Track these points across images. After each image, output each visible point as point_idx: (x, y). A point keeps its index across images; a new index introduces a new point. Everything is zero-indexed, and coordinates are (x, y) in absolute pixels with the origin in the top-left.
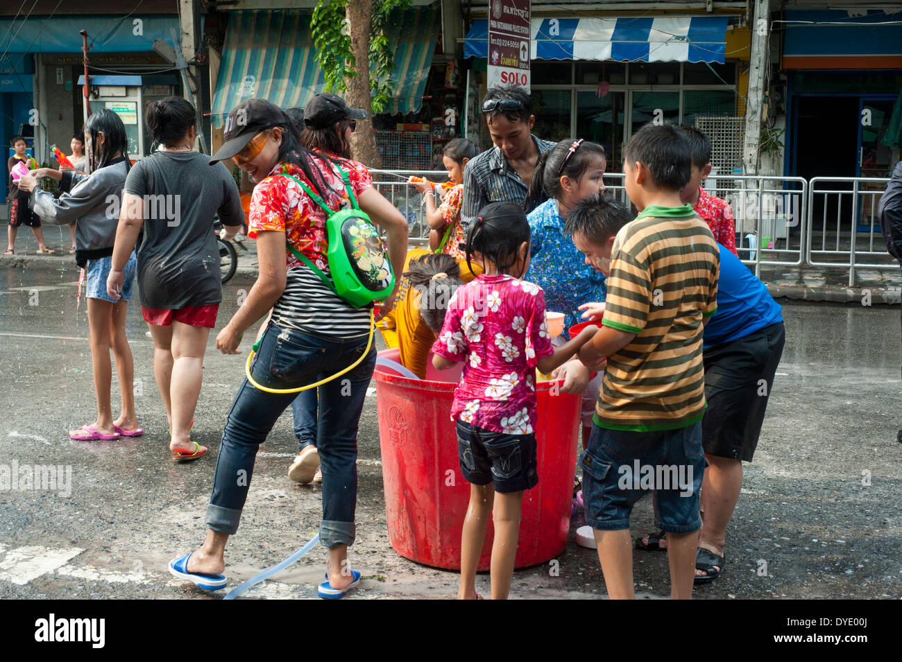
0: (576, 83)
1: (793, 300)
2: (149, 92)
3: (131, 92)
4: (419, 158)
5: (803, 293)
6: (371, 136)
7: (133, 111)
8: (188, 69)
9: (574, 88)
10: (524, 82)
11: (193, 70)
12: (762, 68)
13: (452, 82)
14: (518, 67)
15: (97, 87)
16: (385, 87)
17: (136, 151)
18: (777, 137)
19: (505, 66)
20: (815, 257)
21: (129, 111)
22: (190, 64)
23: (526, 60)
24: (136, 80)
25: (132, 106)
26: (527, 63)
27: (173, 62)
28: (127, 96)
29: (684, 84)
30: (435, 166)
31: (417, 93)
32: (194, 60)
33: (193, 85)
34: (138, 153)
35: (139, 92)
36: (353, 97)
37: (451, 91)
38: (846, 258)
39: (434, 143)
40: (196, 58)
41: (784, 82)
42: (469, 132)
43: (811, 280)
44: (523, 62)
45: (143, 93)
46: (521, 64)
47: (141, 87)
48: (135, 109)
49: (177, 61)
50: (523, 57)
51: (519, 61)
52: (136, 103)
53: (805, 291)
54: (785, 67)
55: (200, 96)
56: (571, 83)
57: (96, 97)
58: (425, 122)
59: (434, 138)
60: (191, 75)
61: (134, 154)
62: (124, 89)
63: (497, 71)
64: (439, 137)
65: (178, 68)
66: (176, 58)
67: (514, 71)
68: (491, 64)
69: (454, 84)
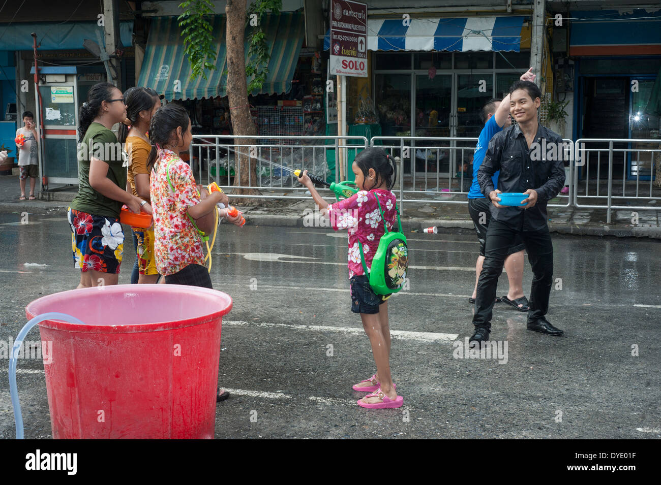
0: (415, 69)
1: (563, 234)
2: (84, 79)
3: (69, 79)
4: (294, 127)
5: (570, 229)
6: (247, 110)
7: (71, 93)
8: (110, 60)
9: (413, 72)
10: (362, 68)
11: (114, 62)
12: (540, 55)
13: (315, 68)
14: (357, 57)
15: (45, 75)
16: (262, 73)
17: (73, 123)
18: (563, 108)
19: (345, 55)
20: (581, 201)
21: (68, 93)
22: (111, 57)
23: (363, 51)
24: (72, 69)
25: (70, 89)
26: (364, 53)
27: (98, 56)
28: (66, 81)
29: (496, 68)
30: (306, 132)
31: (288, 78)
32: (114, 54)
33: (114, 73)
34: (75, 125)
35: (75, 79)
36: (233, 81)
37: (317, 75)
38: (604, 202)
39: (305, 115)
40: (116, 52)
41: (572, 66)
42: (329, 106)
43: (578, 219)
44: (361, 53)
45: (78, 79)
46: (359, 54)
47: (77, 75)
48: (72, 91)
49: (101, 55)
50: (361, 48)
51: (358, 51)
52: (73, 87)
53: (572, 227)
54: (571, 55)
55: (120, 81)
56: (411, 69)
57: (44, 82)
58: (298, 99)
59: (305, 111)
60: (113, 66)
61: (72, 125)
62: (64, 77)
63: (338, 60)
64: (309, 110)
65: (102, 60)
66: (100, 52)
67: (353, 59)
68: (333, 54)
69: (317, 70)
